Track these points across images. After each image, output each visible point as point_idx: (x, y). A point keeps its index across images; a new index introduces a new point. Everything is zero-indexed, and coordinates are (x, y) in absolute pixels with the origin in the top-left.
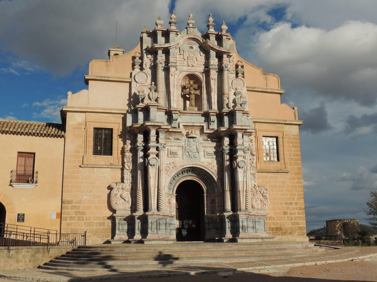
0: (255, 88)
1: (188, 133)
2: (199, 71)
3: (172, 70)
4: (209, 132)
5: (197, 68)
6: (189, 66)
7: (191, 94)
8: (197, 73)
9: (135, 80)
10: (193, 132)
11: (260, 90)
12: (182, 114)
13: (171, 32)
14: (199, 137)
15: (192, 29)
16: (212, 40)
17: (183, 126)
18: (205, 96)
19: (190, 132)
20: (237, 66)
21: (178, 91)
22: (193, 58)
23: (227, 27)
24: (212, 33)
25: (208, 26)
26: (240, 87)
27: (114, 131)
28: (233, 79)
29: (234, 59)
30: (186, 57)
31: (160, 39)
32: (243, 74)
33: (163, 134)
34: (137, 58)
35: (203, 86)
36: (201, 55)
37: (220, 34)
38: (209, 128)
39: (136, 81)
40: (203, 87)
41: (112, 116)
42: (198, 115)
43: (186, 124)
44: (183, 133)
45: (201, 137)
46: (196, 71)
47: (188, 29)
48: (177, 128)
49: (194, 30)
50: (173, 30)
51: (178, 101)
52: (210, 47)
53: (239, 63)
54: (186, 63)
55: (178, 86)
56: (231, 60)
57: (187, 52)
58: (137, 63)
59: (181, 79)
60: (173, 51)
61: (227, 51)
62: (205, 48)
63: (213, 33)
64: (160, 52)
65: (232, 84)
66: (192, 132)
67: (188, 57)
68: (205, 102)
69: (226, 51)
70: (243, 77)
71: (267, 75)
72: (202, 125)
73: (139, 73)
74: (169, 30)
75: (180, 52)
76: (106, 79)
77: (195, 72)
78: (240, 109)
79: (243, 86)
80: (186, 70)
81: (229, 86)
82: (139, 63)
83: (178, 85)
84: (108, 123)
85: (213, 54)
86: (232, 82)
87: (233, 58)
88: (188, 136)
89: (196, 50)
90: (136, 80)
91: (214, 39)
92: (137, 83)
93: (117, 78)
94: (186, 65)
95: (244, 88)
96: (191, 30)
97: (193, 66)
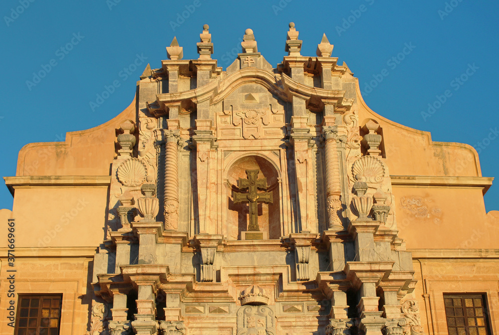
0: (413, 178)
1: (243, 293)
2: (270, 148)
3: (202, 148)
4: (294, 286)
5: (265, 142)
6: (245, 139)
7: (252, 202)
8: (266, 153)
9: (118, 178)
10: (257, 291)
11: (429, 182)
12: (229, 249)
13: (198, 68)
14: (274, 302)
15: (251, 58)
16: (295, 76)
17: (230, 275)
18: (285, 203)
19: (248, 290)
20: (364, 131)
21: (219, 196)
22: (253, 120)
23: (332, 46)
24: (295, 59)
25: (287, 48)
26: (374, 177)
27: (65, 299)
28: (354, 160)
29: (356, 116)
30: (237, 120)
31: (175, 84)
32: (381, 147)
33: (175, 298)
34: (127, 132)
35: (280, 181)
36: (273, 113)
37: (314, 60)
38: (294, 278)
39: (121, 182)
40: (280, 184)
41: (61, 264)
42: (268, 248)
43: (236, 272)
44: (230, 293)
45: (277, 304)
46: (263, 148)
47: (241, 59)
48: (214, 281)
49: (256, 60)
50: (203, 63)
51: (220, 219)
52: (292, 90)
53: (371, 125)
54: (238, 132)
55: (219, 186)
56: (347, 118)
57: (240, 109)
58: (124, 143)
59: (227, 169)
60: (204, 108)
61: (333, 96)
62: (283, 97)
63: (298, 59)
64: (173, 112)
65: (352, 171)
66: (252, 291)
67: (242, 119)
68: (286, 218)
69: (329, 96)
70: (383, 154)
71: (443, 147)
72: (278, 271)
73: (128, 162)
74: (193, 62)
75: (223, 111)
76: (53, 182)
77: (260, 152)
78: (365, 224)
79: (381, 175)
80: (238, 149)
81: (345, 177)
82: (128, 141)
83: (219, 182)
84: (51, 281)
85: (299, 104)
86: (352, 168)
87: (354, 113)
88: (243, 301)
89: (260, 103)
90: (120, 180)
91: (302, 73)
92: (123, 185)
93: (77, 179)
94: (239, 137)
95: (384, 179)
96: (249, 62)
97: (256, 139)
